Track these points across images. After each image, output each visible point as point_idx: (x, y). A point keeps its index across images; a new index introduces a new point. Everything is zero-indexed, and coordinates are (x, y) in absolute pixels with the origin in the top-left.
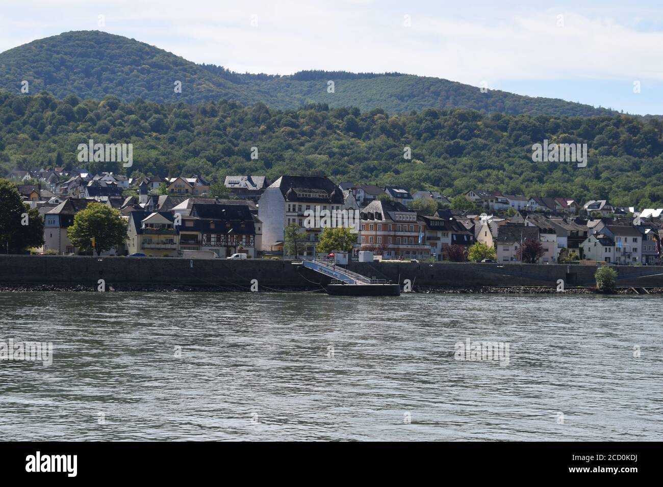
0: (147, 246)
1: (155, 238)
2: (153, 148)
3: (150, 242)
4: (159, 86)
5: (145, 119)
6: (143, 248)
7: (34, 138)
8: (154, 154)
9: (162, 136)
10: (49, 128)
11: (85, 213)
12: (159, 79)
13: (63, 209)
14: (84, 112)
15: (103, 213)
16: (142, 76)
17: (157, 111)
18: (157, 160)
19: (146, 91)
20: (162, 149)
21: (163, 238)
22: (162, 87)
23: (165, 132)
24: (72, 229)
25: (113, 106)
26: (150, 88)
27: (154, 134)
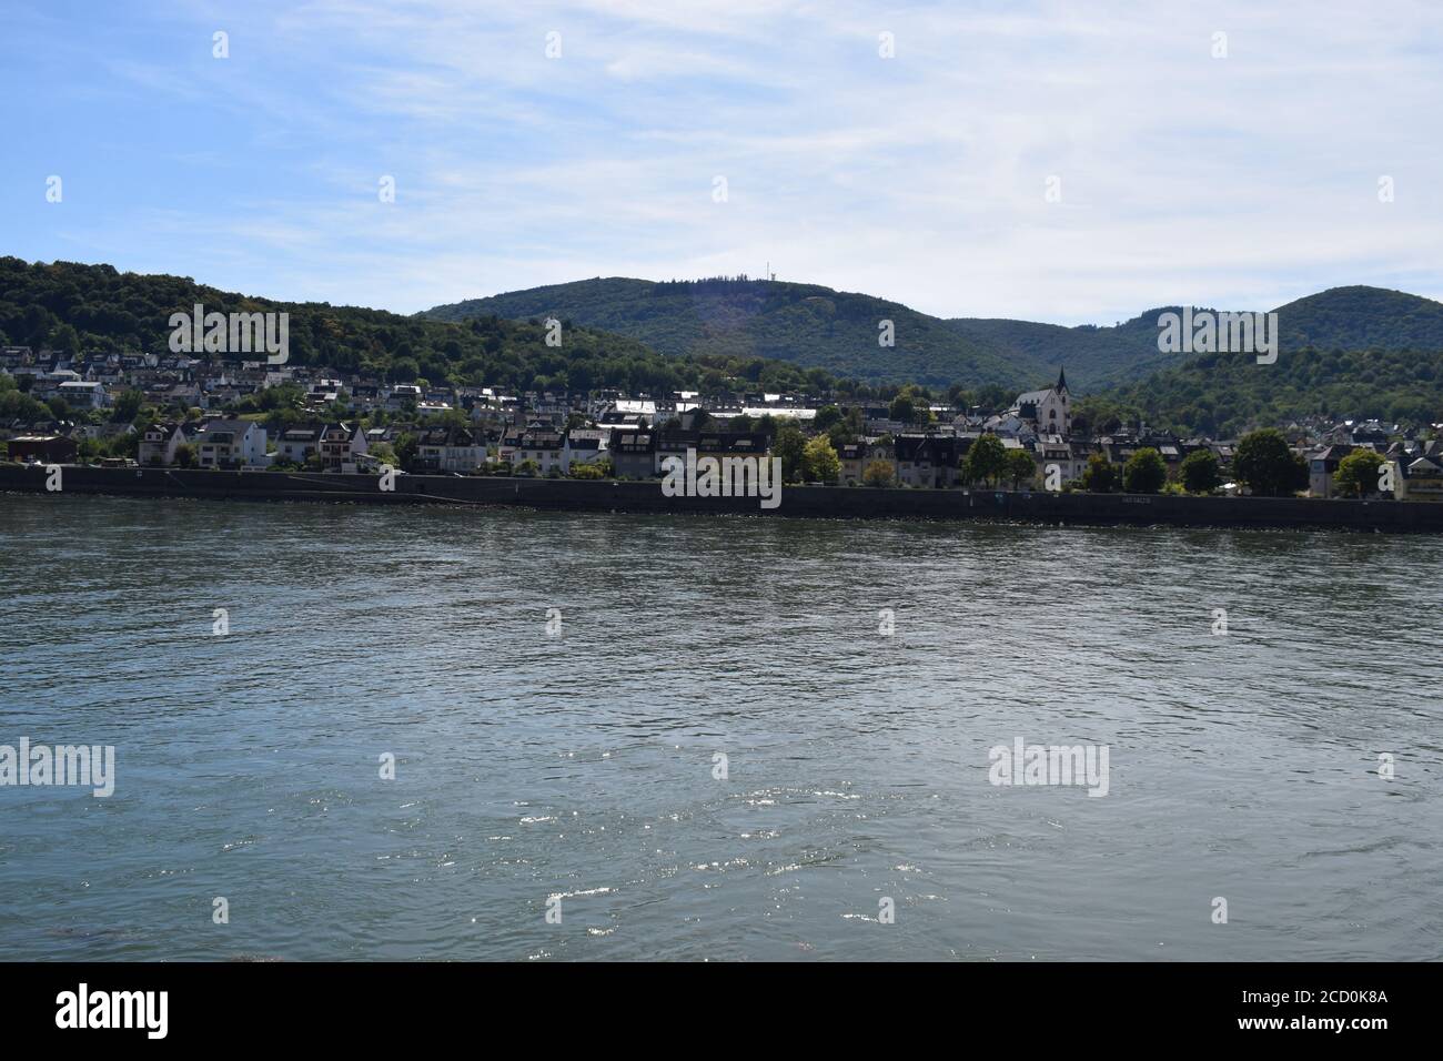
0: (1413, 490)
1: (1422, 483)
2: (1419, 395)
3: (1416, 487)
4: (1425, 334)
5: (1411, 367)
6: (1409, 493)
7: (1300, 389)
8: (1419, 400)
9: (1428, 383)
10: (1314, 379)
11: (1350, 458)
12: (1425, 328)
13: (1329, 455)
14: (1348, 364)
15: (1368, 458)
16: (1407, 326)
17: (1423, 359)
18: (1423, 406)
19: (1411, 341)
20: (1429, 396)
21: (1430, 482)
22: (1428, 335)
23: (1432, 379)
24: (1337, 474)
25: (1377, 357)
26: (1415, 337)
27: (1420, 382)
